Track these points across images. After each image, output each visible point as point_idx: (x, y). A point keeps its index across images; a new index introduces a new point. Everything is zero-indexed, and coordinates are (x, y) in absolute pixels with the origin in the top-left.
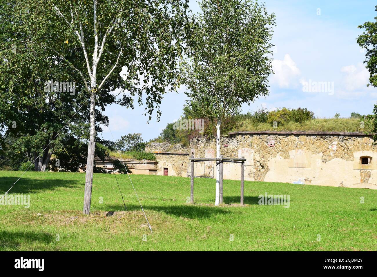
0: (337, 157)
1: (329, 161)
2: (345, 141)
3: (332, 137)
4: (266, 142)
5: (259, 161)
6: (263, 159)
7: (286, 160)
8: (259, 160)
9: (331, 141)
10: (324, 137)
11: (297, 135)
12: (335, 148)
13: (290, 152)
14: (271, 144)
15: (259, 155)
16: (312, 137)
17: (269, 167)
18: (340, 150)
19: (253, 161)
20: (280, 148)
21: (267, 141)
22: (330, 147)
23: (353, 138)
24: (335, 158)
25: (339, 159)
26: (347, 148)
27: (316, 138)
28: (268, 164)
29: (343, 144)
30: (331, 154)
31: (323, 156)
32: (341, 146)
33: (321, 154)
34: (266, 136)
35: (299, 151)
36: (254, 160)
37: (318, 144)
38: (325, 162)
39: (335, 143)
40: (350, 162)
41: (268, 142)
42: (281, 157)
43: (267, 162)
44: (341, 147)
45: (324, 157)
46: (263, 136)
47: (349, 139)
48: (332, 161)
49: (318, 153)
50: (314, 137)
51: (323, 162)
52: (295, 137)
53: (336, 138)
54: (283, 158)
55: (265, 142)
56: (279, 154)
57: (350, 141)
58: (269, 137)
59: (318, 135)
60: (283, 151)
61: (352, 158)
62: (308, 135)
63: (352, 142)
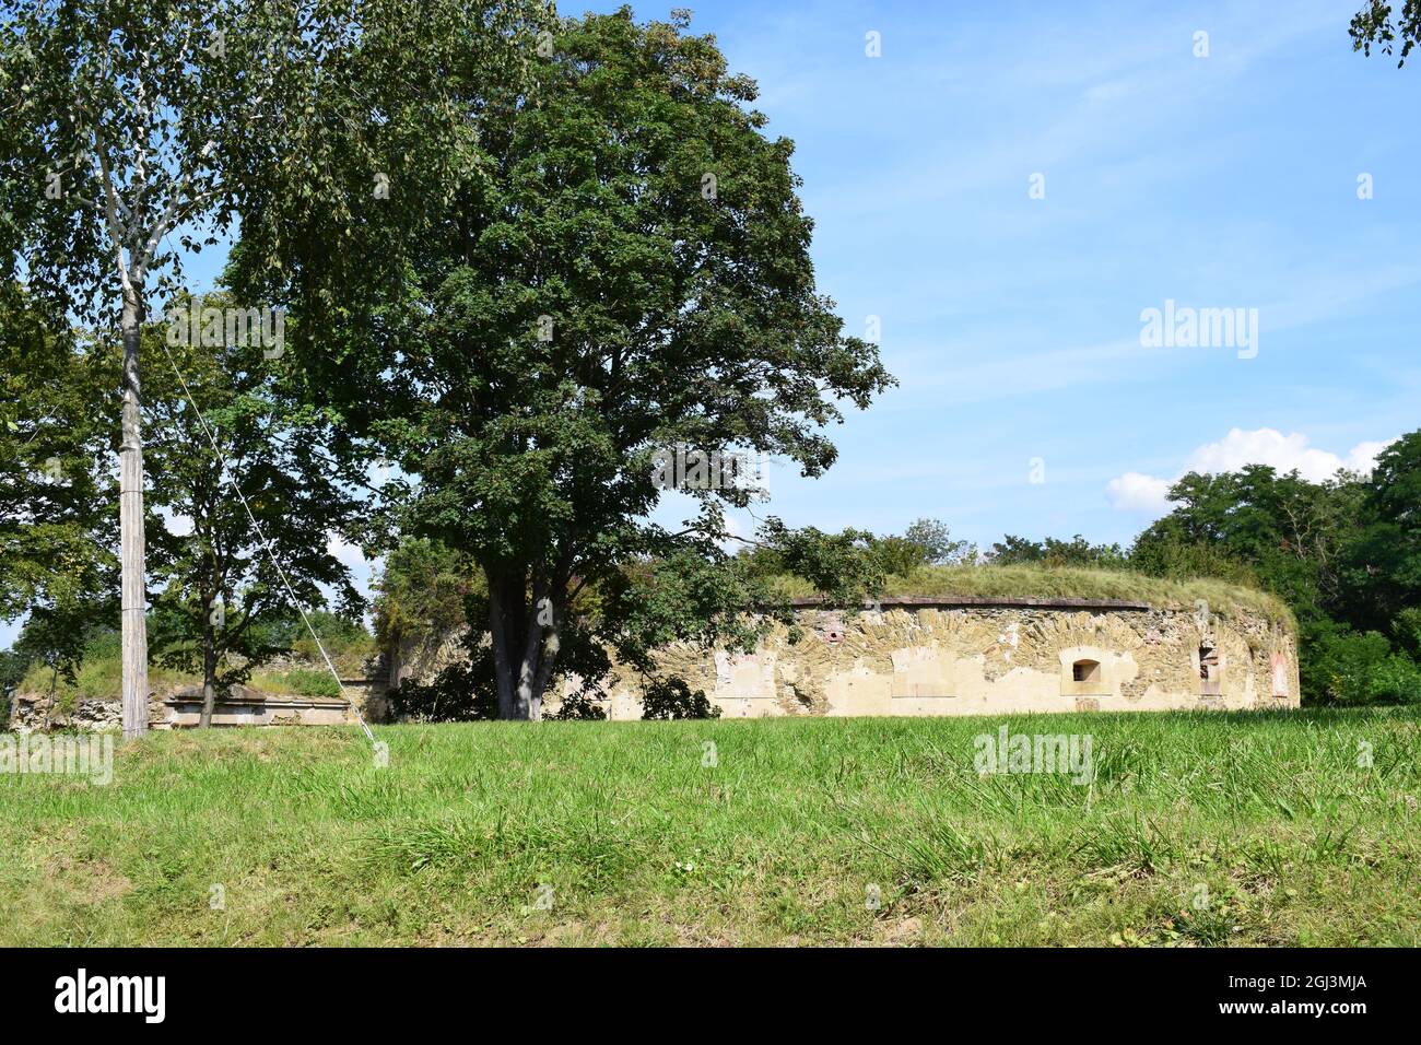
0: (1020, 663)
1: (1002, 675)
2: (1037, 622)
3: (1006, 611)
4: (815, 628)
5: (793, 685)
6: (807, 679)
7: (881, 676)
8: (793, 681)
9: (1004, 623)
10: (985, 611)
11: (912, 608)
12: (1015, 640)
13: (895, 654)
14: (834, 635)
15: (792, 667)
16: (953, 614)
17: (829, 701)
18: (1026, 648)
19: (772, 685)
20: (864, 645)
21: (818, 626)
22: (1002, 638)
23: (1055, 614)
24: (1018, 669)
25: (1026, 670)
26: (1042, 639)
27: (965, 615)
28: (827, 690)
29: (1031, 628)
30: (1007, 656)
31: (985, 664)
32: (1028, 634)
33: (981, 658)
34: (814, 611)
35: (921, 651)
36: (776, 681)
37: (971, 630)
38: (993, 681)
39: (1014, 627)
40: (1052, 676)
41: (820, 629)
42: (866, 669)
43: (823, 686)
44: (1028, 637)
45: (990, 667)
46: (804, 613)
47: (1046, 616)
48: (1009, 675)
49: (974, 653)
50: (959, 611)
51: (987, 678)
52: (906, 614)
53: (1015, 613)
54: (872, 673)
55: (811, 629)
56: (860, 660)
57: (1047, 621)
58: (823, 614)
59: (972, 606)
60: (872, 654)
61: (1053, 668)
62: (941, 607)
63: (1052, 625)
